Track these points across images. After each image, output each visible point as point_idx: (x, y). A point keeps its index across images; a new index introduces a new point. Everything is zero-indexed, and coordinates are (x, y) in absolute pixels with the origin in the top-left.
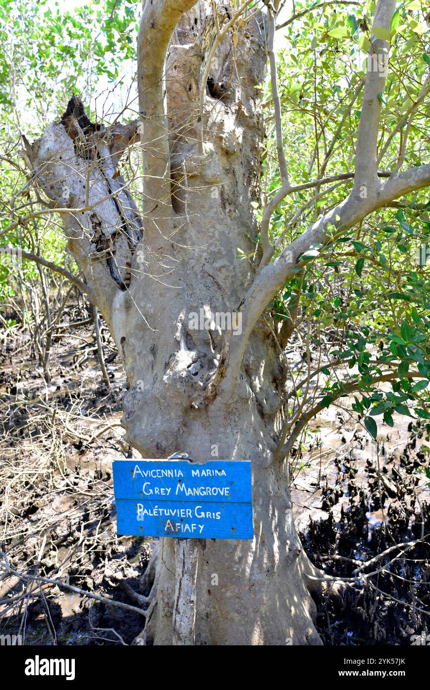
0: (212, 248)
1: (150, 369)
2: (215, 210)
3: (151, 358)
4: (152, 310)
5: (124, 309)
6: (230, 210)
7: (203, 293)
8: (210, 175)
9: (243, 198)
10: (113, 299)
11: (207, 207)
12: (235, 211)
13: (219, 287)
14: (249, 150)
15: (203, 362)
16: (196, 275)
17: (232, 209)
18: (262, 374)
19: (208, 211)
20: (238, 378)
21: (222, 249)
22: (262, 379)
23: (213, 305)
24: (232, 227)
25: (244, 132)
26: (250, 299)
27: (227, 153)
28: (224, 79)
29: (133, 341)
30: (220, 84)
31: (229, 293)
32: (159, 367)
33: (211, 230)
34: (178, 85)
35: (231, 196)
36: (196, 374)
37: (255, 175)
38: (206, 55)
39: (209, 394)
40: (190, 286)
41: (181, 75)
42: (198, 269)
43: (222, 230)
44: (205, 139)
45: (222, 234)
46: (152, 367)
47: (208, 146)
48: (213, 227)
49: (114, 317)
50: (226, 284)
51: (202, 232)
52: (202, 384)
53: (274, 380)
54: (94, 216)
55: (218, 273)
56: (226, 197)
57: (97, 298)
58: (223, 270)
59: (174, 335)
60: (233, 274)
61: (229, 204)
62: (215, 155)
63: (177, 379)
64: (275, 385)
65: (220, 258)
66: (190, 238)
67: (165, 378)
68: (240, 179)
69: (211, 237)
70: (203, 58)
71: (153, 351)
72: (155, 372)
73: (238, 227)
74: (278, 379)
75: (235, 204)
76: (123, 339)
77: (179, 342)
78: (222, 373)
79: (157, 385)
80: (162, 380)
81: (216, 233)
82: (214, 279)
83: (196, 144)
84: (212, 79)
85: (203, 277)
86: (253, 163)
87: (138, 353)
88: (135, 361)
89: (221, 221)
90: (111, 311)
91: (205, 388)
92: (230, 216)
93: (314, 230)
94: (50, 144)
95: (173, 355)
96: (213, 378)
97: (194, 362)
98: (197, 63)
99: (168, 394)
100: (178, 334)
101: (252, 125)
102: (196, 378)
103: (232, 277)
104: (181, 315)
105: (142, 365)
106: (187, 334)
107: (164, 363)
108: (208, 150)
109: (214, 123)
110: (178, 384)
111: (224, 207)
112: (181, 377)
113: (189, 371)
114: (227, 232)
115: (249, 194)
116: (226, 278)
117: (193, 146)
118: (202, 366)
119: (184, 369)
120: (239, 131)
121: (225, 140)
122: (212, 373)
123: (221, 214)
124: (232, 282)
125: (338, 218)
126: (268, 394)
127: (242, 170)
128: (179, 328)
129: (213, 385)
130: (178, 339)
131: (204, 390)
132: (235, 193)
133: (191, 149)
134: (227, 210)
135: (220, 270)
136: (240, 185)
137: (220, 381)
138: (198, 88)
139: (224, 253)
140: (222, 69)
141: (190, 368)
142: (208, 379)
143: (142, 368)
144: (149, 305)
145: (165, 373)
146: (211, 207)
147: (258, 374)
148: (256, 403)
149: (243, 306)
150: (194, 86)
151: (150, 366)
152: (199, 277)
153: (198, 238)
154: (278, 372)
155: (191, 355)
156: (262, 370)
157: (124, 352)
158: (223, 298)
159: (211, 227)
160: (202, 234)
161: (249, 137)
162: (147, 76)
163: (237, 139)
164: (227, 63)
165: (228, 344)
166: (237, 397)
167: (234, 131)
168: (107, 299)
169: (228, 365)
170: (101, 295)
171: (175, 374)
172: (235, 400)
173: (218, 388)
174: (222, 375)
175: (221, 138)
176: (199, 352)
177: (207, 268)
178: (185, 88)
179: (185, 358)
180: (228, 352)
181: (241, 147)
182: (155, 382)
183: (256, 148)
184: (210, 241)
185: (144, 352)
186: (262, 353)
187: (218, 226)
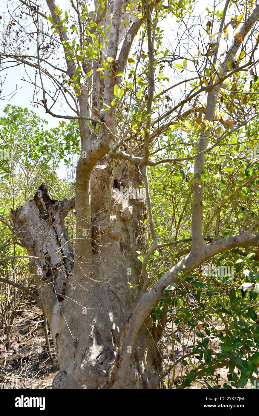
0: (115, 275)
1: (73, 358)
2: (117, 252)
3: (74, 349)
4: (77, 316)
5: (59, 315)
6: (125, 252)
7: (109, 304)
8: (114, 233)
9: (133, 244)
10: (53, 307)
11: (112, 251)
12: (128, 253)
13: (119, 300)
14: (136, 217)
15: (107, 354)
16: (105, 293)
17: (127, 251)
18: (146, 358)
19: (113, 253)
20: (129, 367)
21: (121, 275)
22: (146, 363)
23: (114, 312)
24: (126, 262)
25: (134, 208)
26: (135, 315)
27: (124, 220)
28: (123, 180)
29: (64, 337)
30: (121, 183)
31: (125, 303)
32: (79, 357)
33: (114, 264)
34: (97, 186)
35: (126, 244)
36: (102, 363)
37: (140, 231)
38: (113, 171)
39: (110, 380)
40: (101, 300)
41: (99, 181)
42: (106, 288)
43: (120, 264)
44: (111, 213)
45: (121, 266)
46: (74, 357)
47: (113, 217)
48: (116, 262)
49: (53, 319)
50: (122, 298)
51: (109, 265)
52: (105, 372)
53: (154, 363)
54: (46, 253)
55: (118, 291)
56: (123, 244)
57: (44, 305)
58: (121, 289)
59: (89, 334)
60: (127, 291)
61: (125, 249)
62: (117, 222)
63: (89, 367)
64: (154, 366)
65: (119, 281)
66: (102, 269)
67: (82, 365)
68: (131, 234)
69: (114, 269)
70: (111, 173)
71: (76, 344)
72: (76, 360)
73: (130, 262)
74: (156, 362)
75: (128, 248)
76: (57, 335)
77: (92, 339)
78: (118, 365)
79: (76, 371)
80: (79, 367)
81: (117, 266)
82: (115, 294)
83: (106, 216)
84: (116, 180)
85: (109, 294)
86: (138, 225)
87: (66, 345)
88: (63, 351)
89: (120, 259)
90: (51, 315)
91: (107, 375)
92: (125, 256)
93: (171, 273)
94: (26, 211)
95: (88, 349)
96: (113, 367)
97: (101, 354)
98: (108, 175)
99: (83, 378)
100: (92, 333)
101: (138, 204)
102: (102, 367)
103: (127, 293)
104: (95, 320)
105: (68, 354)
106: (97, 334)
107: (82, 354)
108: (113, 219)
109: (117, 204)
110: (90, 371)
111: (122, 251)
112: (92, 366)
113: (97, 361)
114: (124, 265)
115: (137, 242)
116: (123, 294)
117: (104, 217)
118: (106, 357)
119: (94, 360)
120: (131, 208)
121: (123, 213)
122: (112, 363)
123: (120, 254)
124: (127, 296)
125: (184, 267)
126: (150, 374)
127: (133, 229)
128: (93, 329)
129: (112, 373)
130: (92, 337)
131: (107, 376)
132: (128, 242)
133: (104, 219)
134: (124, 252)
135: (119, 288)
136: (131, 237)
137: (117, 371)
138: (108, 187)
139: (122, 278)
140: (122, 175)
141: (98, 359)
142: (109, 368)
143: (68, 357)
144: (75, 313)
145: (82, 363)
146: (114, 251)
147: (143, 359)
148: (142, 382)
149: (131, 319)
150: (106, 187)
151: (73, 355)
152: (106, 293)
153: (106, 269)
154: (156, 356)
155: (99, 349)
156: (146, 355)
157: (57, 344)
158: (121, 307)
159: (114, 262)
160: (109, 266)
161: (136, 210)
162: (81, 185)
163: (130, 212)
164: (124, 172)
165: (122, 344)
166: (128, 381)
167: (128, 208)
168: (50, 307)
169: (122, 359)
170: (46, 304)
171: (88, 363)
172: (127, 383)
173: (115, 375)
174: (118, 366)
175: (121, 212)
176: (105, 346)
177: (112, 287)
178: (101, 188)
179: (95, 351)
180: (122, 350)
181: (131, 216)
182: (75, 368)
183: (140, 216)
184: (114, 271)
185: (70, 345)
186: (146, 343)
187: (118, 262)
